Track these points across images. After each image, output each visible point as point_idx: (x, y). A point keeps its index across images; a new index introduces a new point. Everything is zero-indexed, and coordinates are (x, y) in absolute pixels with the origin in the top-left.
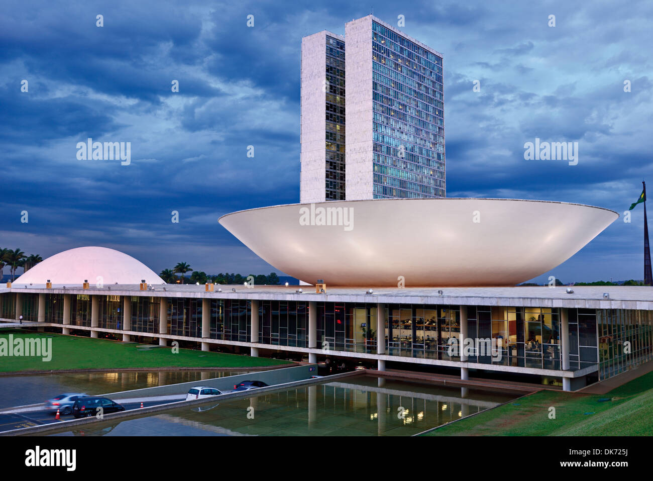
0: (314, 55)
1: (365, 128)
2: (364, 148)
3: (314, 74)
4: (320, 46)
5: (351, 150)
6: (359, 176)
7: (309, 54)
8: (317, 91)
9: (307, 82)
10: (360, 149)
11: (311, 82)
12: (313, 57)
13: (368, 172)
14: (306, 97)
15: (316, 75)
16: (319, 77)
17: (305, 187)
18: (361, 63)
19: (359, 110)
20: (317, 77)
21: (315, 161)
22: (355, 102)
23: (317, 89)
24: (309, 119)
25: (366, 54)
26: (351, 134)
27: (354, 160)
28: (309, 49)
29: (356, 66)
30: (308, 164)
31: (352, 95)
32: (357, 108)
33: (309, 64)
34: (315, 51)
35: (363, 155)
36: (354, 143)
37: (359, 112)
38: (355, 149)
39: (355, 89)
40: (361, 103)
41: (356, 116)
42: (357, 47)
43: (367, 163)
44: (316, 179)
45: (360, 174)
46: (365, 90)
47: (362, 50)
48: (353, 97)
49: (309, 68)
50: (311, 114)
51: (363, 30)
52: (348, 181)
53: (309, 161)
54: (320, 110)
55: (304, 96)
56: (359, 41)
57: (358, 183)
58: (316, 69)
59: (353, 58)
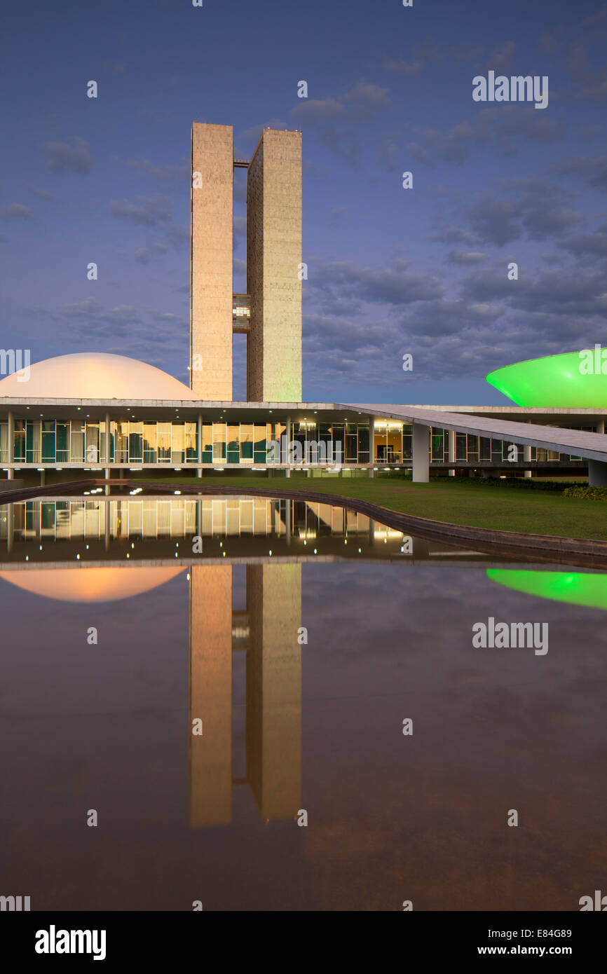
0: (213, 152)
3: (213, 176)
4: (223, 143)
5: (271, 284)
6: (282, 316)
7: (206, 148)
8: (219, 200)
10: (285, 284)
11: (208, 184)
12: (212, 154)
13: (296, 313)
14: (200, 202)
15: (217, 178)
16: (222, 183)
17: (199, 317)
18: (287, 185)
19: (283, 239)
20: (218, 181)
21: (216, 287)
22: (278, 228)
23: (219, 197)
24: (206, 232)
25: (294, 176)
26: (272, 265)
27: (276, 296)
28: (205, 142)
29: (279, 187)
30: (204, 289)
31: (274, 219)
32: (281, 236)
33: (205, 160)
34: (215, 147)
35: (289, 293)
36: (276, 276)
37: (284, 242)
38: (277, 284)
39: (277, 213)
40: (287, 232)
41: (280, 246)
42: (281, 163)
43: (294, 303)
44: (218, 309)
45: (285, 314)
46: (292, 218)
47: (289, 170)
48: (275, 222)
49: (205, 166)
50: (208, 227)
51: (290, 147)
52: (267, 319)
53: (206, 286)
54: (224, 224)
55: (197, 201)
56: (284, 158)
57: (281, 323)
58: (217, 170)
59: (275, 175)
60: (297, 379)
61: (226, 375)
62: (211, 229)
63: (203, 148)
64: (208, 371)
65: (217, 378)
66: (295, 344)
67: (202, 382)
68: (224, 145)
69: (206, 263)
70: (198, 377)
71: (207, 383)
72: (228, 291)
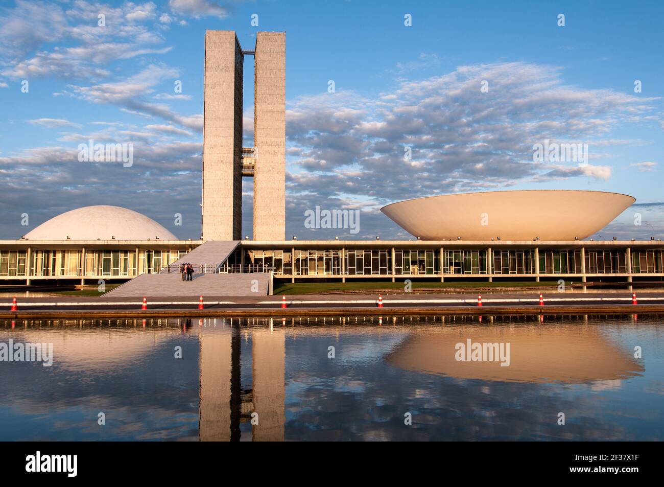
0: (220, 50)
1: (278, 126)
2: (276, 142)
3: (220, 67)
4: (227, 43)
5: (262, 142)
6: (270, 166)
7: (215, 47)
8: (225, 84)
9: (212, 72)
10: (273, 142)
11: (216, 73)
12: (219, 51)
14: (210, 86)
15: (223, 69)
16: (227, 71)
18: (274, 71)
19: (272, 110)
20: (224, 71)
21: (222, 146)
22: (268, 102)
23: (224, 82)
24: (215, 107)
25: (280, 64)
27: (266, 151)
28: (215, 43)
29: (268, 72)
30: (212, 148)
31: (265, 95)
32: (270, 108)
33: (214, 56)
34: (222, 46)
35: (276, 149)
36: (266, 136)
37: (272, 111)
38: (267, 142)
39: (267, 91)
40: (274, 104)
41: (269, 115)
42: (270, 56)
43: (279, 155)
44: (223, 162)
45: (272, 164)
46: (278, 94)
47: (276, 60)
48: (265, 97)
49: (214, 60)
50: (216, 103)
51: (277, 43)
52: (259, 168)
53: (214, 145)
54: (228, 101)
55: (208, 85)
56: (272, 51)
57: (270, 171)
58: (223, 63)
59: (265, 64)
60: (281, 212)
61: (228, 209)
62: (218, 104)
63: (213, 47)
64: (215, 207)
65: (222, 212)
66: (280, 186)
67: (210, 215)
68: (228, 45)
69: (214, 129)
70: (208, 212)
71: (214, 216)
72: (230, 149)
